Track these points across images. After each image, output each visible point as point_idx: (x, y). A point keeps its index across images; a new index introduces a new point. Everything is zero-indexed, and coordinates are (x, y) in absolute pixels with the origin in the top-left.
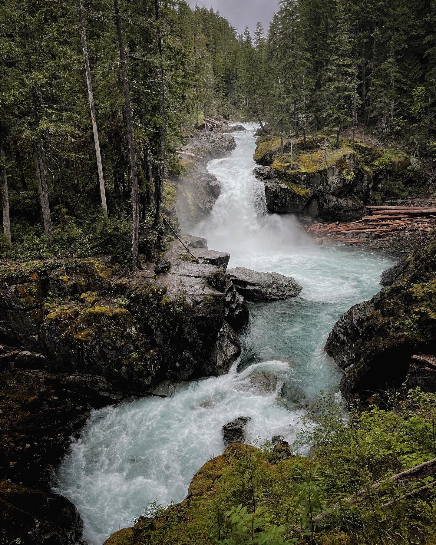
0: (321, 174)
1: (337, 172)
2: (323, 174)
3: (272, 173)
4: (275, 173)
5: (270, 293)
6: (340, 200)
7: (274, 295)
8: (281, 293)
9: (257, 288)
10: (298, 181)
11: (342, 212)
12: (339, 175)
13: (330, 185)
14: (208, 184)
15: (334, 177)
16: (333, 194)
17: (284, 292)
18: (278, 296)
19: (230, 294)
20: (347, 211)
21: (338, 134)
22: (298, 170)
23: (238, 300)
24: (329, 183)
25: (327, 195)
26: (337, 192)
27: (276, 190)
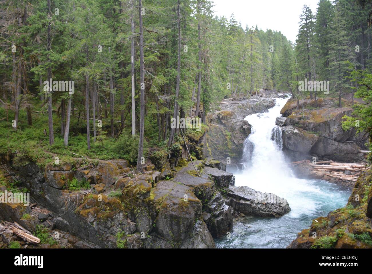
0: (325, 124)
1: (338, 123)
2: (327, 124)
3: (288, 122)
4: (290, 122)
5: (259, 208)
6: (341, 145)
7: (262, 211)
8: (268, 209)
9: (248, 203)
10: (307, 128)
11: (343, 154)
12: (339, 125)
13: (332, 133)
14: (242, 127)
15: (336, 127)
16: (335, 140)
17: (270, 209)
18: (265, 211)
19: (215, 203)
20: (347, 153)
21: (340, 97)
22: (309, 121)
23: (223, 209)
24: (332, 131)
25: (330, 140)
26: (338, 139)
27: (289, 133)
